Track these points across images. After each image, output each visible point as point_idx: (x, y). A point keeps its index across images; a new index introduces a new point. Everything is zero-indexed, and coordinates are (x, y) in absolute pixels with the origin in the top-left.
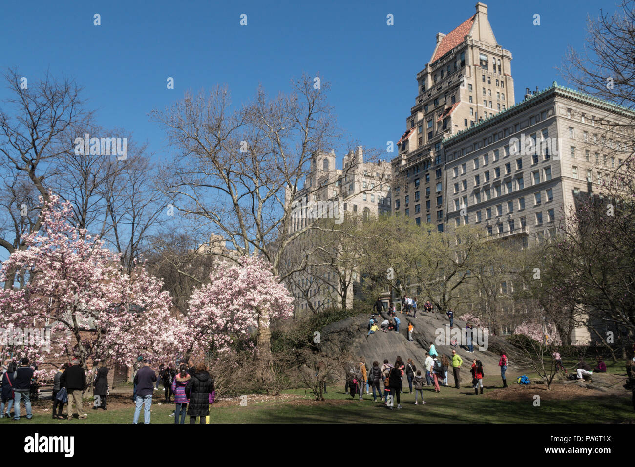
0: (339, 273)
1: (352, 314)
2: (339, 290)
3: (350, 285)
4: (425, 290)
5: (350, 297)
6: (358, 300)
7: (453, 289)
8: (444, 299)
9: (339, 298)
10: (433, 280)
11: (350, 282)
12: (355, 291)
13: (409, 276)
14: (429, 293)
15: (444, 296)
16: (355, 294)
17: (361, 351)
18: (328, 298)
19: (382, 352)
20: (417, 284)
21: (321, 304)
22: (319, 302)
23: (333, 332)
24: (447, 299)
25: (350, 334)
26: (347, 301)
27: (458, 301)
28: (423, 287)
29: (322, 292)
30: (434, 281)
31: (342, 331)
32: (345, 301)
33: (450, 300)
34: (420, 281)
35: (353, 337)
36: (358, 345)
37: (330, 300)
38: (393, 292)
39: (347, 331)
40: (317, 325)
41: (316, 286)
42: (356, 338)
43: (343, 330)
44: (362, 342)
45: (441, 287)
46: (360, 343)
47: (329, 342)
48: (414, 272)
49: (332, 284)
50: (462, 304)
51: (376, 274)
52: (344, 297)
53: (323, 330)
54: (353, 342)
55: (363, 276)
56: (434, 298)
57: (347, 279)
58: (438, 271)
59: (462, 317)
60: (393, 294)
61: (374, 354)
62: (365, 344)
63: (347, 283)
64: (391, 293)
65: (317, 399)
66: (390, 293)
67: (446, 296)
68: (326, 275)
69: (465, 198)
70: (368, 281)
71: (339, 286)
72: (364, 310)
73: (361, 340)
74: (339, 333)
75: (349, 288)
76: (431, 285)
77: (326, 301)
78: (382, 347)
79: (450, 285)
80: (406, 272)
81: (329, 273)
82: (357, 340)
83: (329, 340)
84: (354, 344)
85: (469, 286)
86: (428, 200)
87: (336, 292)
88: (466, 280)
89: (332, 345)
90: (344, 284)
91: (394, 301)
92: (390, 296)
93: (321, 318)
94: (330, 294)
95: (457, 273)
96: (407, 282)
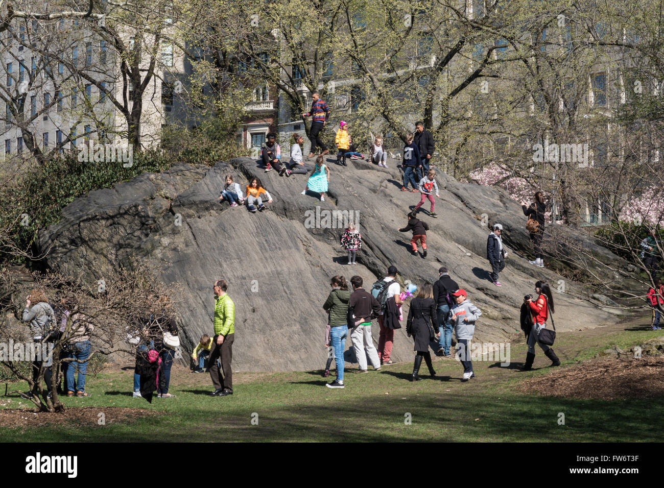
0: (119, 45)
1: (152, 164)
2: (119, 98)
3: (151, 82)
4: (375, 98)
5: (154, 118)
6: (174, 126)
7: (454, 93)
8: (427, 122)
9: (120, 122)
10: (399, 67)
11: (150, 71)
12: (168, 97)
13: (329, 53)
14: (385, 104)
15: (428, 112)
16: (167, 110)
17: (177, 271)
18: (86, 121)
19: (239, 274)
20: (353, 81)
21: (64, 138)
22: (59, 132)
23: (94, 218)
24: (436, 123)
25: (148, 226)
26: (144, 130)
27: (468, 129)
28: (368, 87)
29: (66, 103)
30: (400, 72)
31: (122, 215)
32: (137, 128)
33: (444, 124)
34: (361, 70)
35: (156, 231)
36: (170, 254)
37: (93, 127)
38: (282, 102)
39: (137, 214)
40: (46, 199)
41: (49, 87)
42: (164, 234)
43: (126, 213)
44: (181, 246)
45: (420, 88)
46: (175, 249)
47: (82, 248)
48: (341, 43)
49: (98, 77)
50: (478, 137)
51: (229, 49)
52: (134, 118)
53: (64, 213)
54: (154, 247)
55: (191, 56)
56: (398, 119)
57: (145, 63)
58: (413, 44)
59: (476, 176)
60: (282, 111)
62: (190, 251)
63: (144, 75)
64: (277, 105)
65: (43, 409)
66: (271, 108)
67: (435, 114)
68: (80, 52)
70: (206, 71)
71: (120, 85)
72: (188, 152)
73: (179, 241)
74: (113, 220)
75: (149, 89)
76: (391, 81)
77: (80, 129)
78: (241, 261)
79: (445, 82)
80: (320, 42)
81: (88, 44)
82: (165, 241)
83: (84, 242)
84: (158, 253)
85: (503, 85)
87: (109, 104)
88: (496, 66)
89: (91, 255)
90: (135, 76)
91: (282, 128)
92: (274, 115)
93: (59, 175)
94: (90, 108)
95: (467, 46)
96: (321, 72)
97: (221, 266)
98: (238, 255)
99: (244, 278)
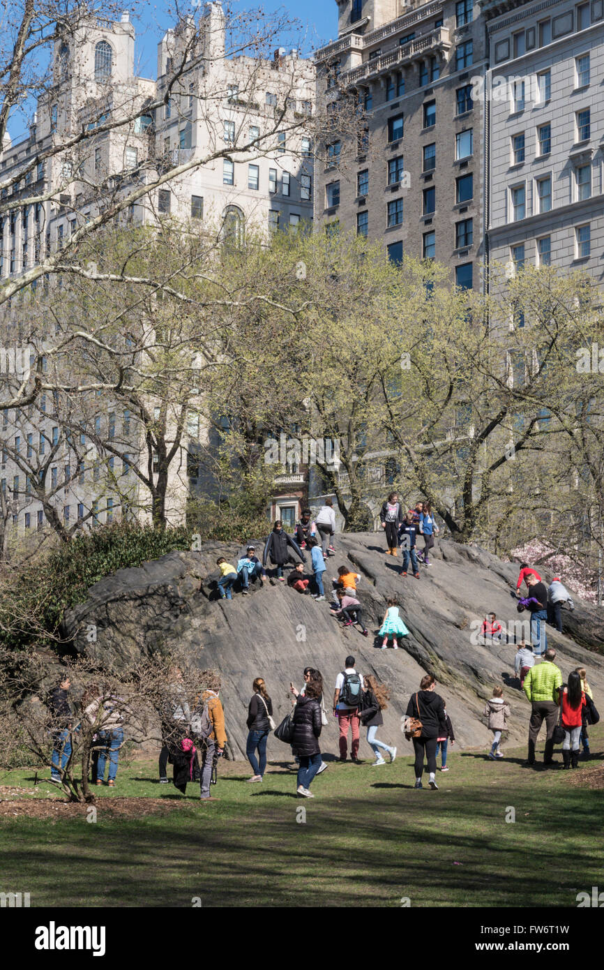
0: (145, 417)
1: (181, 541)
2: (144, 470)
3: (177, 454)
4: (411, 470)
5: (179, 492)
6: (201, 500)
7: (494, 467)
8: (467, 498)
9: (145, 495)
10: (436, 438)
11: (177, 442)
12: (193, 471)
13: (363, 425)
14: (422, 478)
15: (468, 487)
16: (193, 482)
17: (208, 654)
18: (109, 494)
19: (273, 657)
20: (387, 452)
21: (86, 512)
22: (80, 505)
23: (121, 599)
24: (475, 498)
25: (176, 606)
26: (169, 503)
27: (509, 504)
28: (404, 461)
29: (89, 475)
30: (438, 444)
31: (150, 595)
32: (162, 502)
33: (484, 499)
34: (397, 441)
35: (185, 612)
36: (200, 636)
37: (117, 499)
38: (313, 475)
39: (166, 595)
40: (72, 577)
41: (71, 459)
42: (194, 615)
43: (154, 593)
44: (212, 628)
45: (458, 461)
46: (206, 631)
47: (110, 630)
48: (376, 414)
49: (121, 449)
50: (520, 513)
51: (259, 418)
52: (159, 492)
53: (91, 593)
54: (184, 629)
55: (218, 426)
56: (436, 493)
57: (170, 435)
58: (450, 413)
59: (517, 553)
60: (313, 483)
61: (250, 663)
62: (221, 633)
63: (169, 447)
64: (307, 478)
65: (73, 799)
66: (301, 480)
67: (474, 488)
68: (103, 422)
69: (544, 181)
70: (234, 441)
71: (145, 457)
72: (219, 530)
73: (210, 623)
74: (142, 600)
75: (175, 462)
76: (429, 453)
77: (103, 504)
78: (274, 645)
79: (485, 454)
80: (353, 413)
81: (111, 415)
82: (196, 622)
83: (111, 624)
84: (189, 635)
85: (545, 457)
86: (429, 185)
87: (133, 476)
88: (537, 438)
89: (119, 637)
90: (160, 448)
91: (313, 502)
92: (304, 488)
93: (85, 554)
94: (114, 480)
95: (508, 416)
96: (354, 445)
97: (254, 648)
98: (271, 637)
99: (279, 663)
